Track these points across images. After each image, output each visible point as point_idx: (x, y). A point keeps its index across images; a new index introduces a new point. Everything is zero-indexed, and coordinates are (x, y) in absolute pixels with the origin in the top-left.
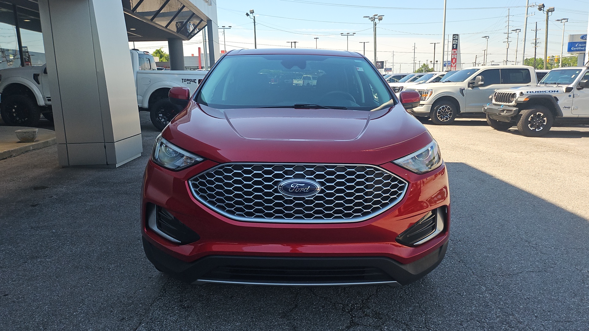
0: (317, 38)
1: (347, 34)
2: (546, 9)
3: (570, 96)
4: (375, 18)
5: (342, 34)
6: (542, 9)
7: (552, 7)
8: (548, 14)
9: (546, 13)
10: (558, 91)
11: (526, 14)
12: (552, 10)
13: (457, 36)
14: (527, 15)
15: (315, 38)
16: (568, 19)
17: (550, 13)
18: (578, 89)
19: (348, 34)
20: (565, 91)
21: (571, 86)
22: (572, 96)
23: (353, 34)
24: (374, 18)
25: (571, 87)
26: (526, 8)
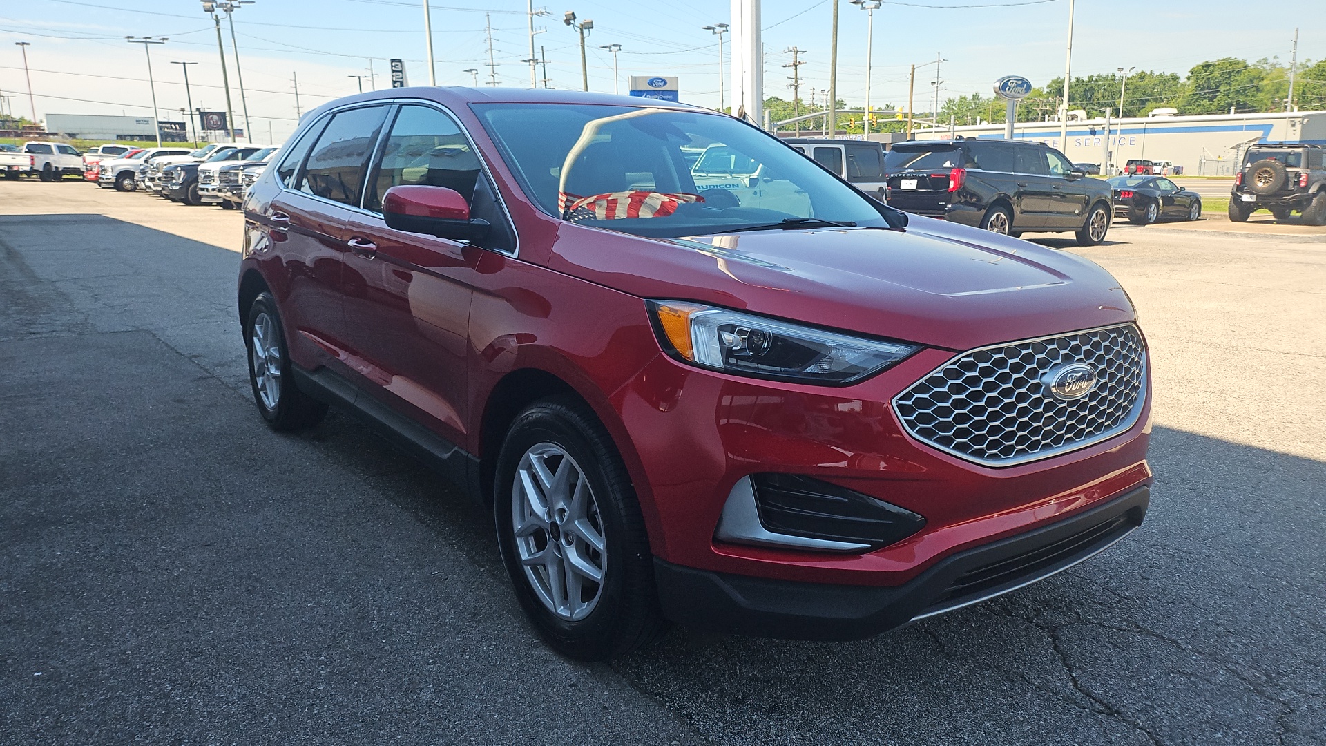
0: (23, 43)
1: (144, 40)
2: (579, 21)
3: (755, 193)
4: (231, 5)
5: (131, 40)
6: (572, 21)
7: (588, 20)
8: (582, 33)
9: (579, 30)
10: (738, 186)
11: (530, 29)
12: (589, 26)
13: (399, 63)
14: (532, 30)
15: (17, 44)
16: (620, 46)
17: (586, 31)
18: (766, 181)
19: (148, 40)
20: (748, 186)
21: (755, 175)
22: (758, 194)
23: (161, 41)
24: (229, 6)
25: (755, 177)
26: (530, 16)
